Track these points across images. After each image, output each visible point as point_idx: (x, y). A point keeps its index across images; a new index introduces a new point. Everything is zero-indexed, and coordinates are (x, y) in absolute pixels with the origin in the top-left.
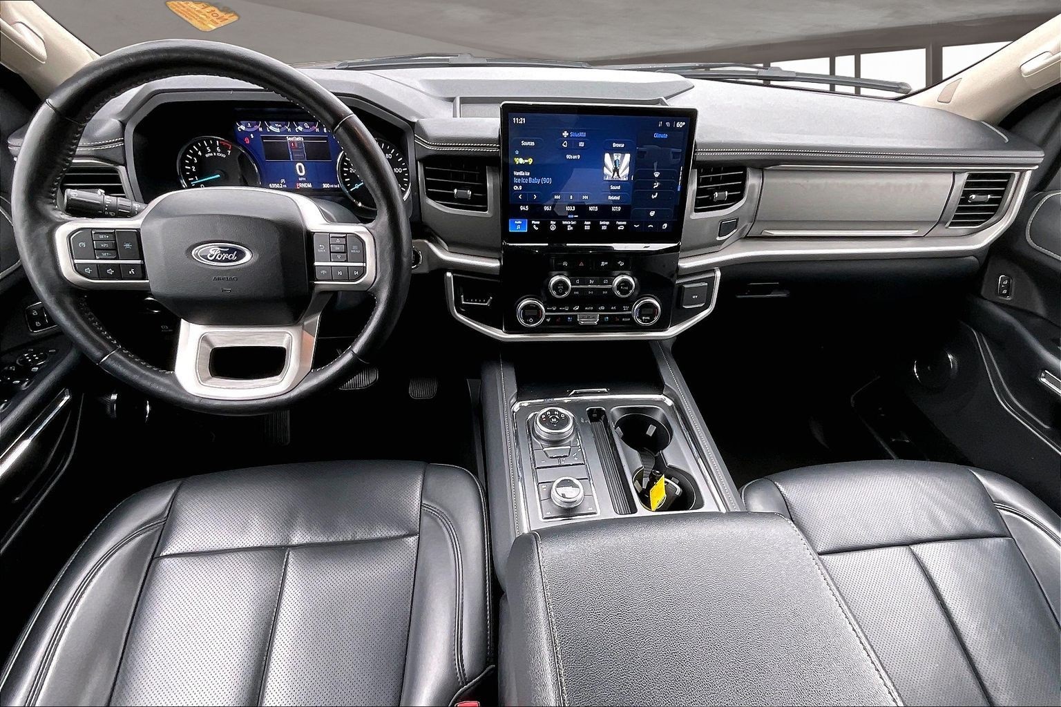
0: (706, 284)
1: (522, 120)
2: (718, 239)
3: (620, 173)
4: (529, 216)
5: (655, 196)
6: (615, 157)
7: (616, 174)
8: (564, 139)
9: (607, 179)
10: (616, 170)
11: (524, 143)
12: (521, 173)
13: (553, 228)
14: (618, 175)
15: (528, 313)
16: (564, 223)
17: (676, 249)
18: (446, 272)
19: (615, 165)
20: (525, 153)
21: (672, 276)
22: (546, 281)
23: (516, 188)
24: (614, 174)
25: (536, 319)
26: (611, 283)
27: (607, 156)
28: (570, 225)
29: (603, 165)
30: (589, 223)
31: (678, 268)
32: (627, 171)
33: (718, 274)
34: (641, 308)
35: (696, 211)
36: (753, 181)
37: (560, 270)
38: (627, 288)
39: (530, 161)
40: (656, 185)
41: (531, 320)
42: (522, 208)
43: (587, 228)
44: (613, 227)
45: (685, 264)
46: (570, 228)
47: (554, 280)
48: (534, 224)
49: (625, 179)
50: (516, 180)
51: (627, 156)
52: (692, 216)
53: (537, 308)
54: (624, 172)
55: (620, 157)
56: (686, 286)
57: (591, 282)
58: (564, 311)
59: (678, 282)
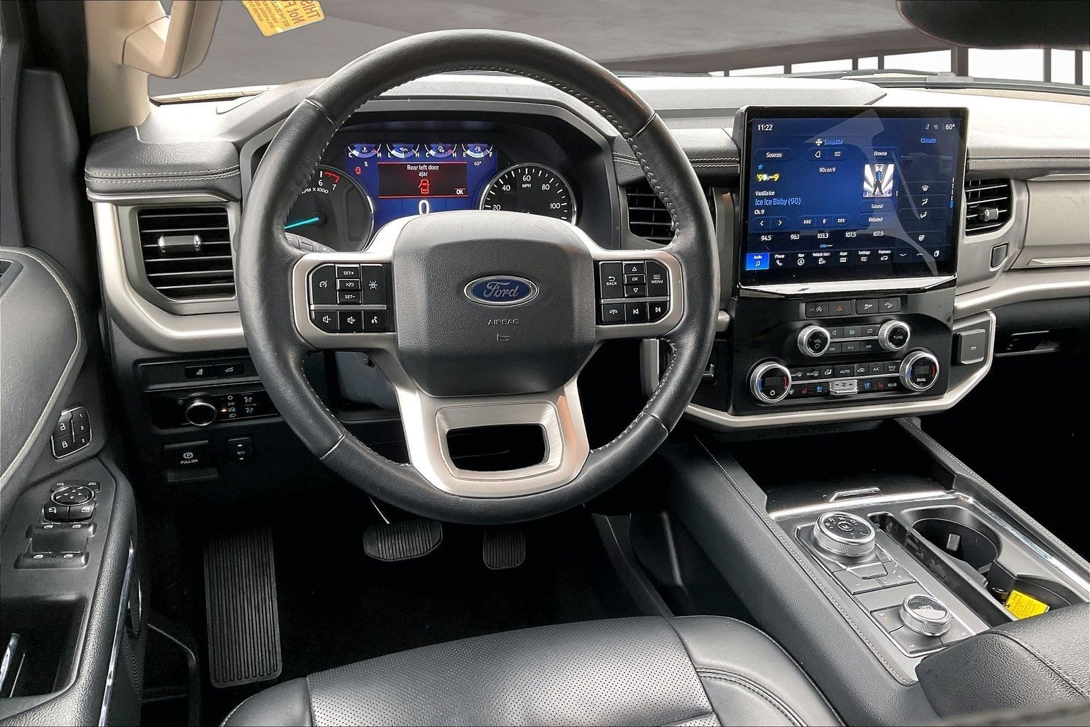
0: (983, 331)
1: (769, 127)
2: (992, 270)
3: (883, 187)
4: (773, 247)
5: (924, 216)
6: (877, 169)
7: (877, 190)
8: (817, 148)
9: (867, 196)
10: (878, 184)
11: (769, 155)
12: (764, 193)
13: (801, 263)
14: (881, 191)
15: (769, 382)
16: (814, 255)
17: (952, 283)
19: (877, 178)
20: (770, 167)
21: (949, 320)
23: (757, 212)
24: (875, 192)
25: (780, 390)
26: (875, 333)
27: (867, 167)
28: (821, 257)
29: (862, 178)
30: (846, 254)
31: (954, 308)
32: (891, 185)
33: (993, 317)
34: (915, 365)
35: (968, 234)
36: (1019, 198)
37: (813, 318)
38: (901, 337)
39: (776, 177)
40: (926, 201)
41: (773, 393)
42: (763, 238)
43: (843, 260)
44: (875, 256)
45: (962, 303)
46: (821, 262)
47: (805, 335)
48: (777, 259)
49: (888, 195)
50: (757, 202)
51: (891, 168)
52: (966, 241)
53: (781, 374)
54: (887, 186)
55: (882, 167)
56: (963, 334)
57: (852, 332)
58: (813, 378)
59: (955, 328)
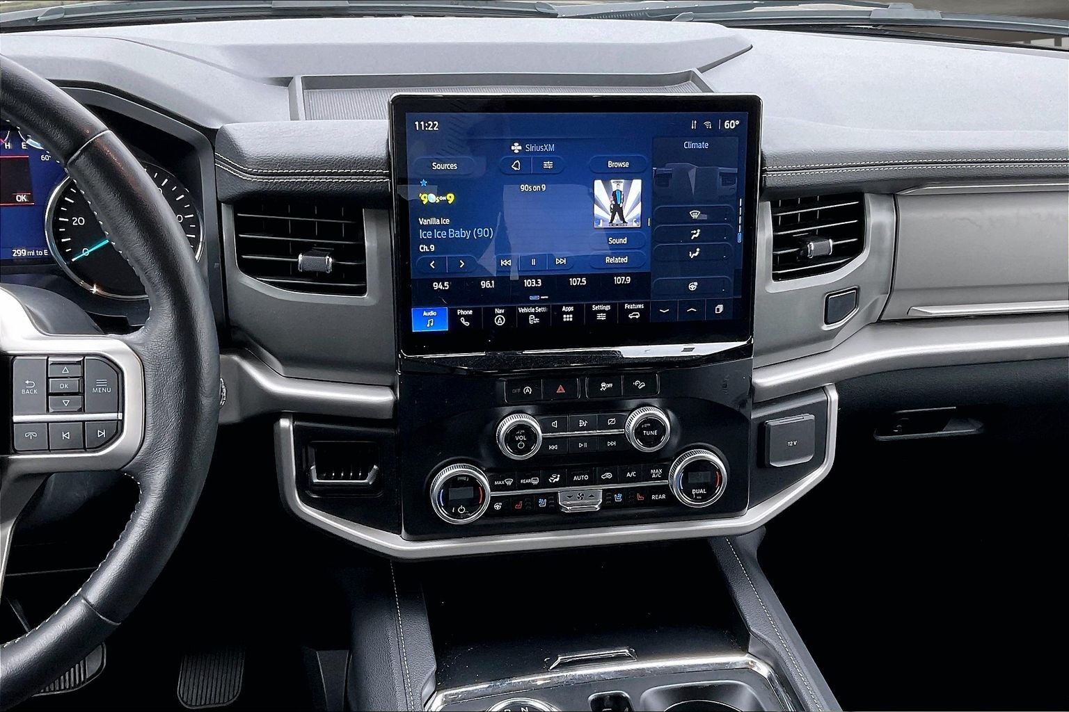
0: (812, 417)
1: (434, 126)
2: (825, 328)
3: (625, 214)
4: (452, 299)
5: (696, 254)
6: (614, 186)
7: (617, 217)
8: (515, 156)
9: (601, 226)
10: (617, 209)
11: (437, 166)
12: (434, 221)
13: (500, 321)
14: (622, 218)
15: (455, 494)
16: (522, 310)
17: (746, 351)
18: (278, 420)
19: (615, 200)
20: (441, 183)
21: (743, 404)
22: (490, 426)
23: (424, 248)
24: (613, 218)
25: (473, 505)
26: (621, 424)
27: (599, 185)
28: (532, 313)
29: (593, 200)
30: (571, 309)
31: (752, 389)
32: (638, 210)
33: (834, 396)
34: (688, 470)
35: (776, 277)
36: (878, 216)
37: (519, 402)
38: (655, 433)
39: (451, 198)
40: (696, 234)
41: (462, 509)
42: (436, 286)
43: (568, 318)
44: (617, 314)
45: (767, 379)
46: (533, 320)
47: (506, 425)
48: (461, 316)
49: (635, 225)
50: (422, 234)
51: (637, 185)
52: (768, 287)
53: (473, 482)
54: (633, 212)
55: (622, 185)
56: (772, 423)
57: (582, 423)
58: (530, 486)
59: (755, 415)
